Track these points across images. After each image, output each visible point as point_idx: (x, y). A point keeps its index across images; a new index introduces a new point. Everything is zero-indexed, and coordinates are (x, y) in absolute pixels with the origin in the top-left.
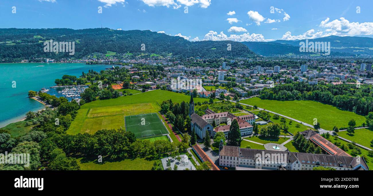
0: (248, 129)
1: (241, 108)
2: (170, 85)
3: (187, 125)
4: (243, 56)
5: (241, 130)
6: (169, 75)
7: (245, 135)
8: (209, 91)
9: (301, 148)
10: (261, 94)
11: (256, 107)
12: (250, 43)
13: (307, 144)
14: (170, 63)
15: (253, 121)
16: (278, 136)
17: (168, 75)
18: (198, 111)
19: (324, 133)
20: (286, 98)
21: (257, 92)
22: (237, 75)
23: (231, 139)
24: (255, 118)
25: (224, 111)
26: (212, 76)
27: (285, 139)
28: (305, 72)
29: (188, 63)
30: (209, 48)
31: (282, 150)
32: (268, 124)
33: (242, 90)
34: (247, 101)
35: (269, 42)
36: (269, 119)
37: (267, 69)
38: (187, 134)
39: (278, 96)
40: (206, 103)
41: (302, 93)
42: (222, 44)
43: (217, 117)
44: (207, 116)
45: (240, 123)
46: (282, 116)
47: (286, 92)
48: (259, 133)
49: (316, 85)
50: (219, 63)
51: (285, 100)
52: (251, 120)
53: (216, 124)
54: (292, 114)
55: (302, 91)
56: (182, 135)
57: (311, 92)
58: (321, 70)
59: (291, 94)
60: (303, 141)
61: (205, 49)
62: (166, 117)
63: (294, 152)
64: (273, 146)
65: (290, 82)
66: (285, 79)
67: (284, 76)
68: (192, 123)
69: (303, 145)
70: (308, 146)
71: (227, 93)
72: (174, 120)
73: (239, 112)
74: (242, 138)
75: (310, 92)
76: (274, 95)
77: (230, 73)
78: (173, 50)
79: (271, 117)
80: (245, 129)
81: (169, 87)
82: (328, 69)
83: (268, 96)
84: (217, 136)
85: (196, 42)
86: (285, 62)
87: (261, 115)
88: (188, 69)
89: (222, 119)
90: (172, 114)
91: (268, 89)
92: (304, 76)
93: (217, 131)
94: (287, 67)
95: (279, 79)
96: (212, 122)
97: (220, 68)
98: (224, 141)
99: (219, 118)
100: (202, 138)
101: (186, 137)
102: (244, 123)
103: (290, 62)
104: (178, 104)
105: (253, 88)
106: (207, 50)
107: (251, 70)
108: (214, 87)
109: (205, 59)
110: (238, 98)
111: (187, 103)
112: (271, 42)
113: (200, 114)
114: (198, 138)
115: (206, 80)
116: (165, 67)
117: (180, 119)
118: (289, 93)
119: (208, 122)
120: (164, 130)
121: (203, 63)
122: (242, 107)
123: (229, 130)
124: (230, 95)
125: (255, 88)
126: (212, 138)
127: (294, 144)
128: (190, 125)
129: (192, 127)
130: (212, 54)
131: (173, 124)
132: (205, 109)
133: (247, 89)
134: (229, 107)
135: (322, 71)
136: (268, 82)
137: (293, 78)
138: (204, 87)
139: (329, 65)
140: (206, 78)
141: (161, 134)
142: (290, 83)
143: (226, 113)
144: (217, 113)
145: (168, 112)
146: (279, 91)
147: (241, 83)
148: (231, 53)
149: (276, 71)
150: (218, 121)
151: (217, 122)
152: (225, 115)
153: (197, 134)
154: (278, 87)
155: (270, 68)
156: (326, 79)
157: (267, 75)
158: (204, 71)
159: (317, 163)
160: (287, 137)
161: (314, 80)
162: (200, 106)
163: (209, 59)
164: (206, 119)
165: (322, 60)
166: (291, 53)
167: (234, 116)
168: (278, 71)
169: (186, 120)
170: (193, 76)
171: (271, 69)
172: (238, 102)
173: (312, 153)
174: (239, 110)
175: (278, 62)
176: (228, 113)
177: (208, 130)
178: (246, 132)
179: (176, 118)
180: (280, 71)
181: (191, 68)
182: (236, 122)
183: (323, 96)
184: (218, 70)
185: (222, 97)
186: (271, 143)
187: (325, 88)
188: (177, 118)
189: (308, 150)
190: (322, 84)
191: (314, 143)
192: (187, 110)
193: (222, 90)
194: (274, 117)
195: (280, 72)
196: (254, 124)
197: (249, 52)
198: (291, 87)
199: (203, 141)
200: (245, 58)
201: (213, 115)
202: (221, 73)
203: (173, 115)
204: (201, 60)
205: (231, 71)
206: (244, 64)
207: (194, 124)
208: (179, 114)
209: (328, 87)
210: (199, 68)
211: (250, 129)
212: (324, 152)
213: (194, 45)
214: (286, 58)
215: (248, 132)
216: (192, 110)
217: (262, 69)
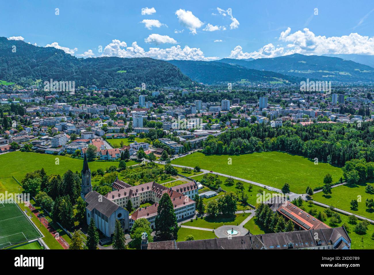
0: (188, 208)
1: (174, 173)
2: (40, 141)
3: (78, 215)
4: (172, 85)
5: (176, 210)
6: (38, 122)
7: (183, 219)
8: (116, 147)
9: (267, 227)
10: (205, 147)
11: (198, 169)
12: (182, 62)
13: (275, 219)
14: (37, 98)
15: (195, 194)
16: (234, 212)
17: (36, 122)
18: (98, 186)
19: (295, 199)
20: (241, 151)
21: (198, 144)
22: (165, 117)
23: (161, 229)
24: (197, 188)
25: (146, 182)
26: (122, 121)
27: (244, 216)
28: (265, 109)
29: (75, 98)
30: (114, 71)
31: (241, 233)
32: (217, 194)
33: (173, 142)
34: (183, 160)
35: (211, 61)
36: (219, 187)
37: (211, 106)
38: (79, 232)
39: (229, 148)
40: (112, 169)
41: (263, 142)
42: (137, 63)
43: (134, 193)
44: (115, 193)
45: (174, 200)
46: (237, 180)
47: (241, 140)
48: (205, 211)
49: (281, 127)
50: (133, 97)
51: (240, 154)
52: (191, 192)
53: (133, 206)
54: (252, 175)
55: (262, 138)
56: (69, 235)
57: (275, 138)
58: (286, 104)
59: (249, 144)
60: (269, 216)
61: (105, 71)
62: (34, 205)
63: (258, 234)
64: (228, 230)
65: (246, 125)
66: (239, 121)
67: (237, 115)
68: (89, 209)
69: (269, 221)
70: (276, 221)
71: (149, 149)
72: (52, 208)
73: (172, 180)
74: (179, 224)
75: (273, 139)
76: (224, 147)
77: (153, 114)
78: (43, 73)
79: (221, 182)
80: (182, 208)
81: (37, 145)
82: (294, 102)
83: (216, 149)
84: (135, 227)
85: (89, 60)
86: (236, 94)
87: (207, 182)
88: (75, 109)
89: (143, 196)
90: (46, 198)
91: (215, 137)
92: (264, 114)
93: (136, 217)
94: (240, 102)
95: (230, 120)
96: (126, 204)
97: (135, 106)
98: (149, 235)
99: (138, 195)
100: (108, 235)
101: (78, 239)
102: (180, 198)
103: (244, 93)
104: (59, 177)
105: (192, 137)
106: (109, 74)
107: (186, 107)
108: (127, 139)
109: (107, 90)
110: (169, 156)
111: (77, 173)
112: (215, 62)
113: (103, 191)
114: (102, 236)
115: (110, 128)
116: (28, 106)
117: (64, 206)
118: (246, 142)
119: (119, 203)
120: (32, 232)
121: (103, 97)
122: (177, 170)
123: (156, 214)
124: (155, 152)
125: (195, 137)
126: (127, 232)
127: (258, 222)
128: (85, 215)
129: (89, 217)
130: (120, 81)
131: (51, 217)
132: (112, 181)
133: (182, 139)
134: (153, 173)
135: (287, 106)
136: (213, 126)
137: (249, 118)
138: (107, 140)
139: (295, 97)
140: (110, 124)
141: (24, 239)
142: (246, 126)
143: (150, 184)
144: (134, 187)
145: (38, 195)
146: (231, 139)
147: (172, 130)
148: (153, 80)
149: (225, 108)
150: (137, 200)
151: (134, 202)
152: (148, 189)
153: (98, 230)
154: (229, 134)
155: (216, 104)
156: (293, 118)
157: (212, 115)
158: (106, 112)
159: (289, 246)
160: (247, 212)
161: (277, 120)
162: (102, 176)
163: (115, 91)
164: (115, 199)
165: (285, 90)
166: (244, 80)
167: (164, 189)
168: (228, 109)
169: (77, 205)
170: (86, 122)
171: (218, 105)
172: (169, 162)
173: (282, 232)
174: (171, 177)
175: (227, 94)
176: (154, 184)
177: (119, 218)
178: (184, 214)
179: (55, 204)
180: (231, 108)
181: (81, 107)
182: (168, 198)
183: (291, 144)
184: (131, 108)
185: (141, 156)
186: (224, 226)
187: (292, 131)
188: (58, 203)
189: (276, 229)
190: (288, 125)
191: (284, 217)
192: (77, 187)
193: (141, 145)
194: (227, 183)
195: (231, 109)
196: (196, 198)
197: (181, 78)
198: (247, 132)
199: (112, 240)
200: (177, 88)
201: (127, 190)
202: (136, 114)
203: (49, 199)
204: (100, 92)
205: (154, 111)
206: (175, 98)
207: (93, 212)
208: (62, 195)
209: (295, 130)
210: (97, 106)
211: (191, 207)
212: (297, 227)
213: (85, 64)
214: (238, 86)
215: (188, 212)
216: (88, 184)
217: (204, 106)
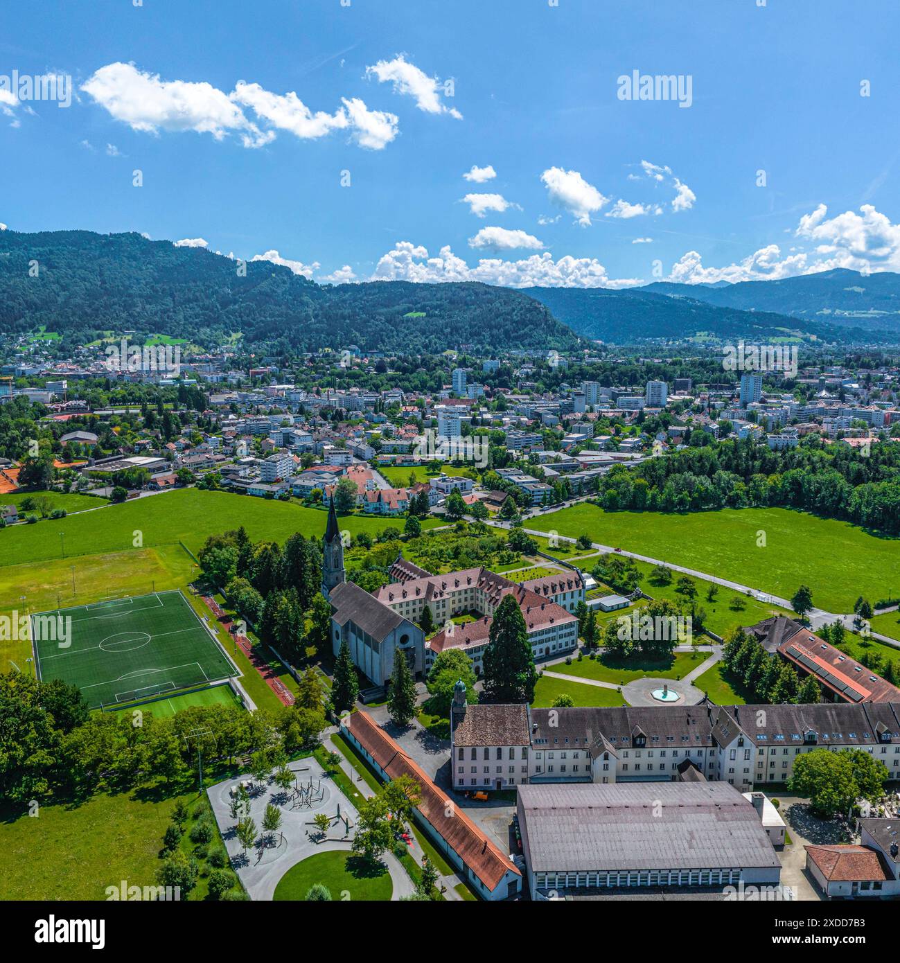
0: (560, 633)
1: (530, 549)
2: (236, 467)
3: (315, 632)
4: (529, 345)
5: (532, 635)
6: (233, 425)
7: (549, 656)
8: (400, 485)
9: (752, 688)
10: (603, 492)
11: (585, 543)
12: (554, 292)
13: (773, 671)
14: (232, 373)
15: (576, 600)
16: (671, 648)
17: (229, 425)
18: (358, 570)
19: (825, 625)
20: (692, 503)
21: (586, 484)
22: (511, 419)
23: (495, 676)
24: (584, 587)
25: (464, 566)
26: (414, 427)
27: (695, 658)
28: (755, 403)
29: (313, 374)
30: (398, 313)
31: (687, 699)
32: (631, 604)
33: (530, 478)
34: (551, 520)
35: (624, 290)
36: (635, 586)
37: (622, 395)
38: (316, 670)
39: (663, 497)
40: (390, 535)
41: (746, 482)
42: (450, 294)
43: (436, 590)
44: (395, 588)
45: (528, 611)
46: (680, 573)
47: (694, 478)
48: (601, 642)
49: (793, 448)
50: (439, 372)
51: (689, 510)
52: (568, 596)
53: (436, 621)
54: (717, 561)
55: (746, 474)
56: (295, 677)
57: (778, 475)
58: (808, 393)
59: (711, 488)
60: (759, 661)
61: (380, 314)
62: (223, 606)
63: (729, 704)
64: (654, 689)
65: (706, 442)
66: (688, 432)
67: (683, 418)
68: (338, 622)
69: (756, 676)
70: (775, 675)
71: (474, 493)
72: (260, 614)
73: (524, 565)
74: (538, 668)
75: (773, 477)
76: (650, 493)
77: (485, 413)
78: (245, 318)
79: (641, 576)
80: (547, 631)
81: (231, 476)
82: (829, 389)
83: (629, 497)
84: (439, 668)
85: (344, 288)
86: (683, 366)
87: (606, 574)
88: (313, 397)
89: (456, 598)
90: (248, 592)
91: (629, 470)
92: (752, 418)
93: (441, 645)
94: (693, 386)
95: (666, 429)
96: (418, 614)
97: (444, 394)
98: (468, 688)
99: (445, 596)
100: (379, 681)
101: (314, 685)
102: (543, 608)
103: (702, 364)
104: (275, 548)
105: (574, 469)
106: (387, 321)
107: (562, 397)
108: (424, 468)
109: (381, 356)
110: (519, 509)
111: (313, 539)
112: (632, 291)
113: (369, 582)
114: (365, 681)
115: (387, 442)
116: (213, 390)
117: (285, 612)
118: (703, 482)
119: (404, 613)
120: (217, 664)
121: (373, 372)
122: (536, 543)
123: (486, 641)
124: (486, 499)
125: (581, 467)
126: (419, 677)
127: (728, 675)
128: (329, 633)
129: (338, 638)
130: (410, 337)
131: (257, 635)
132: (390, 561)
133: (549, 472)
134: (482, 548)
135: (811, 398)
136: (626, 443)
137: (715, 426)
138: (381, 470)
139: (833, 377)
140: (387, 434)
141: (200, 678)
142: (704, 445)
143: (474, 573)
144: (439, 577)
145: (230, 584)
146: (667, 475)
147: (528, 450)
148: (486, 334)
149: (656, 400)
150: (444, 606)
151: (438, 611)
152: (469, 583)
153: (356, 669)
154: (664, 463)
155: (633, 390)
156: (825, 428)
157: (624, 416)
158: (379, 407)
159: (807, 739)
160: (702, 649)
161: (785, 432)
162: (368, 549)
163: (399, 358)
164: (394, 601)
165: (808, 358)
166: (702, 334)
167: (507, 584)
168: (663, 403)
169: (312, 612)
170: (334, 429)
171: (637, 394)
172: (519, 524)
173: (790, 702)
174: (523, 558)
175: (660, 368)
176: (483, 571)
177: (402, 646)
178: (550, 644)
179: (267, 607)
180: (669, 400)
181: (324, 395)
182: (514, 606)
183: (818, 491)
184: (436, 399)
185: (456, 510)
186: (646, 679)
187: (822, 459)
188: (272, 605)
189: (774, 694)
190: (813, 444)
191: (795, 667)
192: (314, 570)
193: (455, 482)
194: (654, 578)
195: (669, 403)
196: (581, 611)
197: (551, 328)
198: (708, 459)
199: (386, 693)
200: (540, 353)
201: (422, 583)
202: (446, 411)
203: (255, 594)
204: (366, 361)
205: (486, 405)
206: (535, 377)
207: (346, 627)
208: (281, 588)
209: (831, 457)
210: (359, 393)
211: (568, 631)
212: (829, 695)
213: (335, 298)
214: (688, 349)
215: (560, 641)
216: (336, 567)
217: (605, 392)
